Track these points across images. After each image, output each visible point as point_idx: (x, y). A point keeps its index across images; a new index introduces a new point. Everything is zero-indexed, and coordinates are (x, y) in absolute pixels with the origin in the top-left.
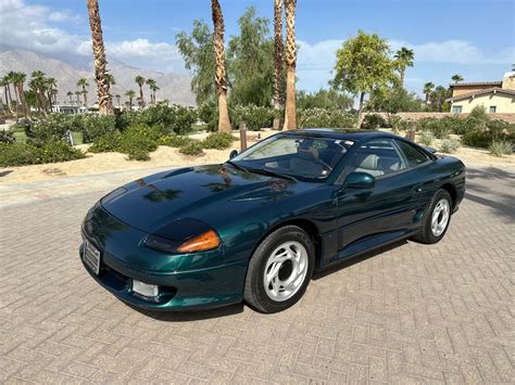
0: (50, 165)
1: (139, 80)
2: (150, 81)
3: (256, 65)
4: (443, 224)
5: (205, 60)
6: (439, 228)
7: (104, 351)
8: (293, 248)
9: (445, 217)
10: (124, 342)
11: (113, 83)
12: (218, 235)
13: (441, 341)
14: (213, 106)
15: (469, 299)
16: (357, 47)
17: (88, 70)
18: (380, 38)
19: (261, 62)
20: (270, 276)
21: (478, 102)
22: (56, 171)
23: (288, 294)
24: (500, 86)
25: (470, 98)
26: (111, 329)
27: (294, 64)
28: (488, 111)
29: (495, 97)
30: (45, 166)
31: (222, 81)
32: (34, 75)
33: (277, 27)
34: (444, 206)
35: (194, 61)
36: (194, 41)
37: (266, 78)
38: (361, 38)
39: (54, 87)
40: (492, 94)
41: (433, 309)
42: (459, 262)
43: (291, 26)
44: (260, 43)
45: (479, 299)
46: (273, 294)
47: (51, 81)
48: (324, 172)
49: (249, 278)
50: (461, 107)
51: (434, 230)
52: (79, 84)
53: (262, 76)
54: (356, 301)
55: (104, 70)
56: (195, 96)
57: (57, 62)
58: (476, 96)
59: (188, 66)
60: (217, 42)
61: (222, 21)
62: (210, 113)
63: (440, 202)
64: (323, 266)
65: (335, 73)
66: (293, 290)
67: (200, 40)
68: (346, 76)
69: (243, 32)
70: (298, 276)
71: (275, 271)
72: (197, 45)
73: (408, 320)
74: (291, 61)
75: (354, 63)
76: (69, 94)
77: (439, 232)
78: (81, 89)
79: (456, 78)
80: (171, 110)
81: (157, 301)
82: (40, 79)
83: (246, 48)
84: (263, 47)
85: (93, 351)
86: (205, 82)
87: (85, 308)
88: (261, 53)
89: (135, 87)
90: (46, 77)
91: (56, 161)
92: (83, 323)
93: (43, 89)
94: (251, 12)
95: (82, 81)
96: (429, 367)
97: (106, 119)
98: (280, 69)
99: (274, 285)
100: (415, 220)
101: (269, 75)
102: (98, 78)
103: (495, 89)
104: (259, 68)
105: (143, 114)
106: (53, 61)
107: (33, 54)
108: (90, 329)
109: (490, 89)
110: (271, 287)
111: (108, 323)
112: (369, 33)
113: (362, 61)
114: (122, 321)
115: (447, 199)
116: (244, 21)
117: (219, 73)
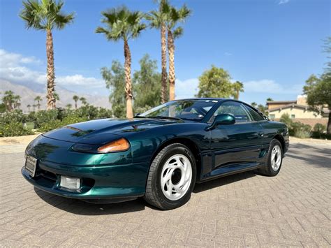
0: (9, 138)
1: (75, 98)
2: (82, 99)
3: (150, 87)
4: (278, 163)
5: (119, 83)
6: (276, 165)
7: (31, 233)
8: (181, 160)
9: (279, 158)
10: (48, 228)
11: (58, 99)
12: (128, 142)
13: (294, 224)
14: (123, 107)
15: (306, 202)
16: (211, 75)
17: (43, 92)
18: (225, 70)
19: (153, 85)
20: (165, 179)
21: (284, 112)
22: (12, 141)
23: (178, 196)
24: (296, 103)
25: (279, 110)
26: (39, 220)
27: (174, 83)
28: (290, 117)
29: (293, 109)
30: (5, 138)
31: (129, 92)
32: (6, 93)
33: (163, 63)
34: (277, 150)
35: (112, 84)
36: (112, 72)
37: (156, 95)
38: (213, 69)
39: (18, 102)
40: (291, 107)
41: (283, 208)
42: (293, 185)
43: (172, 60)
44: (152, 75)
45: (312, 203)
46: (168, 194)
47: (18, 97)
48: (200, 116)
49: (150, 178)
50: (274, 115)
51: (273, 167)
52: (36, 99)
53: (154, 93)
54: (228, 204)
55: (53, 82)
56: (111, 105)
57: (23, 87)
58: (283, 109)
59: (108, 87)
60: (127, 68)
61: (130, 57)
62: (120, 112)
63: (275, 147)
64: (203, 179)
65: (199, 90)
66: (182, 193)
67: (116, 72)
68: (205, 92)
69: (142, 68)
70: (185, 182)
71: (169, 176)
72: (114, 74)
73: (266, 214)
74: (172, 81)
75: (210, 85)
76: (29, 106)
77: (276, 169)
78: (36, 103)
79: (269, 100)
80: (95, 108)
81: (78, 191)
82: (10, 95)
83: (144, 77)
84: (154, 77)
85: (23, 233)
86: (118, 96)
87: (20, 209)
88: (153, 80)
89: (73, 102)
90: (15, 95)
91: (13, 136)
92: (17, 217)
93: (12, 102)
94: (147, 57)
95: (38, 98)
96: (289, 239)
97: (51, 111)
98: (165, 86)
99: (168, 186)
100: (261, 156)
101: (158, 93)
102: (49, 87)
103: (293, 105)
104: (152, 89)
105: (77, 111)
106: (20, 86)
107: (8, 83)
108: (23, 220)
109: (290, 105)
110: (166, 189)
111: (38, 216)
112: (218, 67)
113: (214, 82)
114: (49, 215)
115: (279, 145)
116: (143, 61)
117: (128, 86)
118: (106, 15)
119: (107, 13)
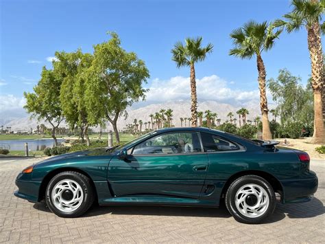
36: (280, 83)
47: (215, 115)
55: (195, 106)
59: (275, 99)
61: (263, 69)
67: (283, 81)
72: (282, 85)
117: (262, 101)
118: (234, 37)
119: (233, 34)
